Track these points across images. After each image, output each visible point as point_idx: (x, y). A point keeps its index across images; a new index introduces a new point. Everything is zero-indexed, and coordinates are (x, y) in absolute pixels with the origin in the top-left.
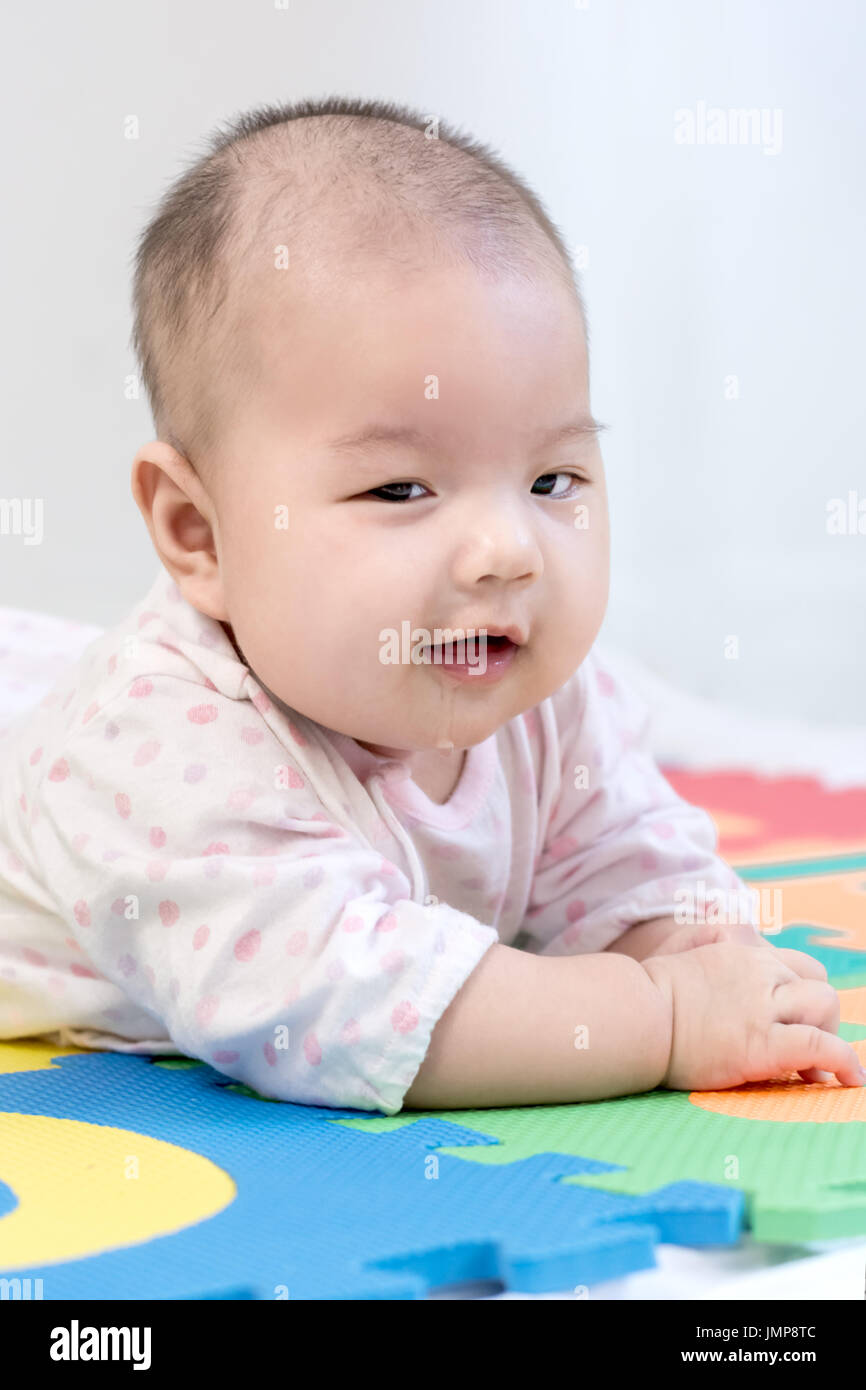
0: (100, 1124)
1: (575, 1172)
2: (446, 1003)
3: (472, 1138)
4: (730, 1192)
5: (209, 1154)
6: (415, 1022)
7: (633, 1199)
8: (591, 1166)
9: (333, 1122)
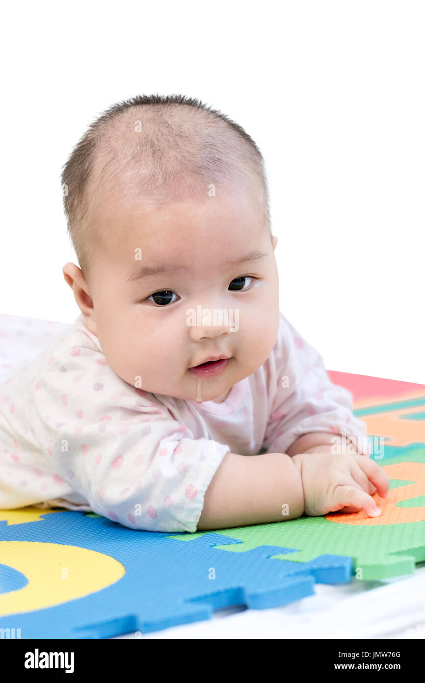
0: (63, 544)
1: (276, 554)
2: (208, 483)
3: (230, 541)
4: (346, 559)
5: (113, 555)
6: (196, 493)
7: (303, 564)
8: (283, 551)
9: (167, 537)
